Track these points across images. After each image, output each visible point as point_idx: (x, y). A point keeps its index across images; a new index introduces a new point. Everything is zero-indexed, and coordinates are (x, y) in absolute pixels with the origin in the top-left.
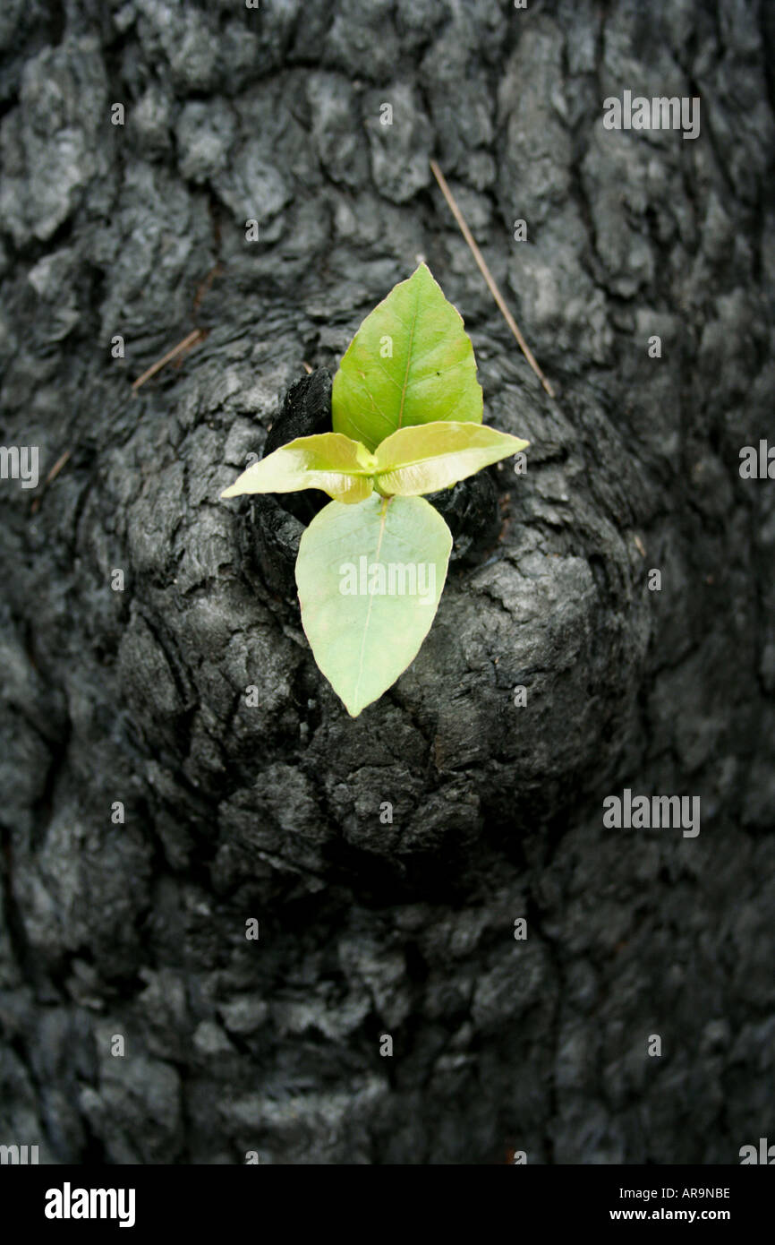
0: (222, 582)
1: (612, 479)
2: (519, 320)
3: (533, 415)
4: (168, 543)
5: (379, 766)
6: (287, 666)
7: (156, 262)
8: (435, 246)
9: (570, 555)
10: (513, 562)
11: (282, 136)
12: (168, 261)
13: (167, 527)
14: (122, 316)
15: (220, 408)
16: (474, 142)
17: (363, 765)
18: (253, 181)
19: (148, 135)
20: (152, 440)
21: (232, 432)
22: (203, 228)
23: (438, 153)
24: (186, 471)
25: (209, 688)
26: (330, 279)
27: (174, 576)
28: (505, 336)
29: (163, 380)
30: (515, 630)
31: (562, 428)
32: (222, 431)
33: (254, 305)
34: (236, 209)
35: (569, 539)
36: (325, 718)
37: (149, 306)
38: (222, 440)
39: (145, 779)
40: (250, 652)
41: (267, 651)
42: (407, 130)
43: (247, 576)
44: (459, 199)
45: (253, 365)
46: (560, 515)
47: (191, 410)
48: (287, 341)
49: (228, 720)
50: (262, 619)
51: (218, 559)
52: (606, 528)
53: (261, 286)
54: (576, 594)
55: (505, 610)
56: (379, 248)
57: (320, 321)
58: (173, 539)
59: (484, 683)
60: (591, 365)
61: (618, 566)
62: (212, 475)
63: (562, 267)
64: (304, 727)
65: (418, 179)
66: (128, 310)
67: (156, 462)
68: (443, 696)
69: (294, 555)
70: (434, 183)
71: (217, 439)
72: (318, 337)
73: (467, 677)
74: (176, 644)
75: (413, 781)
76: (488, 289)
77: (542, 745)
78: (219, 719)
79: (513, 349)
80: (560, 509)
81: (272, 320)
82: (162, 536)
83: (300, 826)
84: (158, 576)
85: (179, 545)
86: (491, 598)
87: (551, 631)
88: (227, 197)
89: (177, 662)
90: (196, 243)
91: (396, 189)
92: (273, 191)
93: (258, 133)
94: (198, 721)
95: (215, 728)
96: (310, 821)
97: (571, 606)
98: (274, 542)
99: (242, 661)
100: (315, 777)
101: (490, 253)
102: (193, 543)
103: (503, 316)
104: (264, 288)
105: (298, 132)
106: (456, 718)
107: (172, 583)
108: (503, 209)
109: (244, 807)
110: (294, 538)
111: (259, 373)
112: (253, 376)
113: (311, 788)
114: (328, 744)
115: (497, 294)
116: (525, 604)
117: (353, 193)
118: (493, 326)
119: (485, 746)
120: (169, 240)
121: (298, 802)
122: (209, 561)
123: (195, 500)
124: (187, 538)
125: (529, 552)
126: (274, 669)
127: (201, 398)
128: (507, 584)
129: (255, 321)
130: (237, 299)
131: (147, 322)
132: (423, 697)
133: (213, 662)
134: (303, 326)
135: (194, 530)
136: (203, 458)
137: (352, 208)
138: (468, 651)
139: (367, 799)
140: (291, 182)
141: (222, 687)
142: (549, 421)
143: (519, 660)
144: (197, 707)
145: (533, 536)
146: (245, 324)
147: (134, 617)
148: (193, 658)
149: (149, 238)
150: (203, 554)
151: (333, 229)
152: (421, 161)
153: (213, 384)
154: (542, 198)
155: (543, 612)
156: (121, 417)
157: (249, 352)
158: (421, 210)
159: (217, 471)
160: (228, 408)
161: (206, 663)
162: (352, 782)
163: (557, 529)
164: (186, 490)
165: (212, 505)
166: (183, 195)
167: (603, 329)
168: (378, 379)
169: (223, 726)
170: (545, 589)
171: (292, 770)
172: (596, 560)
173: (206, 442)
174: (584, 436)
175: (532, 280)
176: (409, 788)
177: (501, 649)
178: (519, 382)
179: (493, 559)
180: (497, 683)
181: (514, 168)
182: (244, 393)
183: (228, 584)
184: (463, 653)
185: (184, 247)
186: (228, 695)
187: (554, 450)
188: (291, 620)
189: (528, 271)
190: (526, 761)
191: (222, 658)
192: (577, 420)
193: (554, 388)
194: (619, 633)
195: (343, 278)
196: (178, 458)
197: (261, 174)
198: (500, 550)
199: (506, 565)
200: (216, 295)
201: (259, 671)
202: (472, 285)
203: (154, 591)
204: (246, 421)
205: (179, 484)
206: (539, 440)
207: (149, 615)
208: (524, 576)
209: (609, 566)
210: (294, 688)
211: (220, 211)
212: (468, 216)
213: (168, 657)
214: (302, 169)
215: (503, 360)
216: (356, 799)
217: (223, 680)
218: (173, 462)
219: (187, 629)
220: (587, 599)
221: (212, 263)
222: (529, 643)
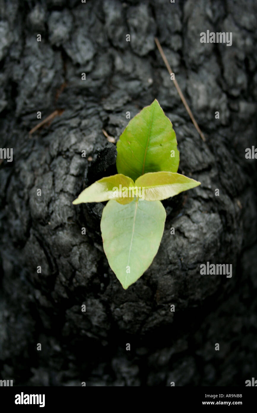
0: (69, 225)
1: (229, 178)
2: (191, 107)
3: (197, 151)
4: (46, 208)
5: (133, 302)
6: (96, 260)
7: (40, 81)
8: (156, 74)
9: (211, 212)
10: (189, 216)
11: (92, 26)
12: (45, 80)
13: (46, 201)
14: (25, 104)
15: (68, 150)
16: (173, 30)
17: (126, 301)
18: (80, 46)
19: (36, 25)
20: (39, 159)
21: (73, 160)
22: (59, 66)
23: (158, 34)
24: (54, 176)
25: (63, 267)
26: (112, 88)
27: (49, 221)
28: (186, 115)
29: (42, 132)
30: (189, 246)
31: (209, 156)
32: (69, 160)
33: (81, 101)
34: (73, 57)
35: (211, 204)
36: (111, 281)
37: (36, 100)
38: (68, 164)
39: (34, 297)
40: (81, 254)
41: (87, 253)
42: (145, 25)
43: (79, 222)
44: (167, 54)
45: (81, 130)
46: (208, 194)
47: (55, 150)
48: (94, 119)
49: (70, 280)
50: (85, 240)
51: (67, 214)
52: (226, 199)
53: (84, 91)
54: (214, 229)
55: (185, 237)
56: (133, 76)
57: (109, 112)
58: (48, 206)
59: (177, 269)
60: (220, 126)
61: (231, 215)
62: (65, 179)
63: (209, 84)
64: (102, 285)
65: (149, 46)
66: (28, 101)
67: (41, 171)
68: (160, 274)
69: (100, 218)
70: (156, 47)
71: (67, 163)
72: (108, 119)
73: (170, 266)
74: (49, 248)
75: (147, 307)
76: (178, 94)
77: (199, 290)
78: (67, 279)
79: (189, 121)
80: (208, 192)
81: (88, 109)
82: (44, 204)
83: (100, 323)
84: (42, 221)
85: (51, 208)
86: (180, 232)
87: (204, 246)
88: (69, 52)
89: (49, 255)
90: (56, 72)
91: (140, 50)
92: (89, 50)
93: (82, 25)
94: (58, 279)
95: (65, 282)
96: (104, 322)
97: (212, 235)
98: (92, 212)
99: (77, 258)
100: (106, 305)
101: (179, 77)
102: (57, 208)
103: (184, 106)
104: (85, 92)
105: (99, 24)
106: (165, 283)
107: (48, 224)
108: (185, 58)
109: (76, 313)
110: (100, 211)
111: (84, 134)
112: (81, 136)
113: (105, 309)
114: (112, 293)
115: (182, 96)
116: (194, 235)
117: (122, 51)
118: (180, 110)
119: (177, 294)
120: (45, 71)
121: (99, 314)
122: (63, 216)
123: (58, 190)
124: (54, 206)
125: (195, 212)
126: (90, 261)
127: (60, 144)
128: (186, 226)
129: (81, 109)
130: (73, 97)
131: (36, 106)
132: (151, 274)
133: (65, 257)
134: (102, 114)
135: (57, 203)
136: (61, 172)
137: (122, 58)
138: (171, 255)
139: (128, 315)
140: (96, 46)
141: (68, 267)
142: (204, 154)
143: (191, 259)
144: (57, 273)
145: (197, 204)
146: (77, 111)
147: (32, 236)
148: (56, 255)
149: (36, 70)
150: (61, 212)
151: (113, 67)
152: (151, 38)
153: (65, 139)
154: (201, 54)
155: (201, 238)
156: (25, 147)
157: (80, 124)
158: (151, 59)
159: (66, 177)
160: (71, 150)
161: (62, 258)
162: (122, 308)
163: (207, 201)
164: (54, 184)
165: (65, 192)
166: (51, 52)
167: (225, 110)
168: (136, 145)
169: (68, 282)
170: (202, 228)
171: (97, 302)
172: (223, 213)
173: (62, 165)
174: (218, 159)
175: (197, 90)
176: (145, 310)
177: (184, 254)
178: (191, 136)
179: (180, 215)
180: (182, 268)
181: (190, 41)
182: (78, 144)
183: (71, 226)
184: (168, 256)
185: (51, 74)
186: (71, 271)
187: (205, 166)
188: (97, 241)
189: (195, 86)
190: (192, 297)
191: (69, 256)
192: (215, 151)
193: (206, 137)
194: (231, 243)
195: (118, 88)
196: (50, 170)
197: (84, 43)
198: (183, 210)
199: (185, 217)
200: (65, 95)
201: (84, 262)
202: (172, 92)
203: (40, 227)
204: (78, 156)
205: (51, 182)
206: (199, 162)
207: (38, 235)
208: (193, 222)
209: (228, 216)
210: (98, 269)
211: (66, 58)
212: (170, 62)
213: (46, 253)
214: (101, 40)
215: (185, 127)
216: (124, 315)
217: (69, 265)
218: (48, 172)
219: (54, 243)
220: (219, 231)
221: (63, 81)
222: (195, 252)
